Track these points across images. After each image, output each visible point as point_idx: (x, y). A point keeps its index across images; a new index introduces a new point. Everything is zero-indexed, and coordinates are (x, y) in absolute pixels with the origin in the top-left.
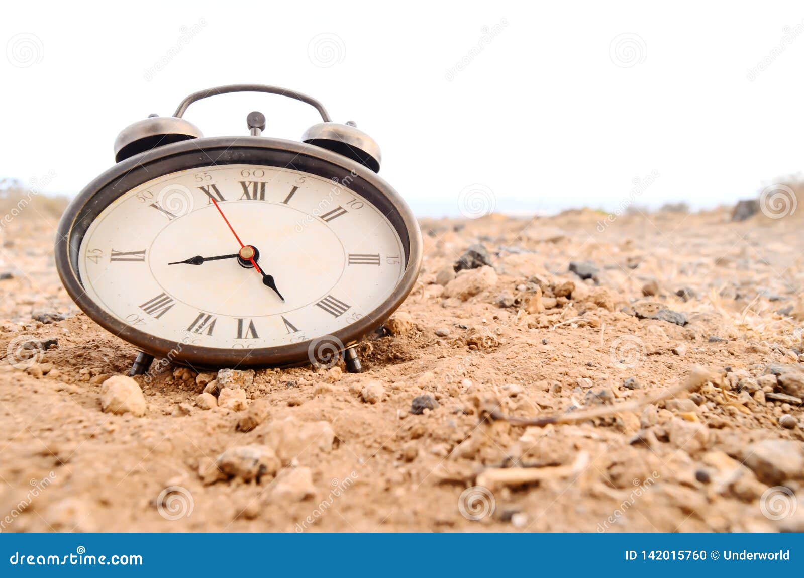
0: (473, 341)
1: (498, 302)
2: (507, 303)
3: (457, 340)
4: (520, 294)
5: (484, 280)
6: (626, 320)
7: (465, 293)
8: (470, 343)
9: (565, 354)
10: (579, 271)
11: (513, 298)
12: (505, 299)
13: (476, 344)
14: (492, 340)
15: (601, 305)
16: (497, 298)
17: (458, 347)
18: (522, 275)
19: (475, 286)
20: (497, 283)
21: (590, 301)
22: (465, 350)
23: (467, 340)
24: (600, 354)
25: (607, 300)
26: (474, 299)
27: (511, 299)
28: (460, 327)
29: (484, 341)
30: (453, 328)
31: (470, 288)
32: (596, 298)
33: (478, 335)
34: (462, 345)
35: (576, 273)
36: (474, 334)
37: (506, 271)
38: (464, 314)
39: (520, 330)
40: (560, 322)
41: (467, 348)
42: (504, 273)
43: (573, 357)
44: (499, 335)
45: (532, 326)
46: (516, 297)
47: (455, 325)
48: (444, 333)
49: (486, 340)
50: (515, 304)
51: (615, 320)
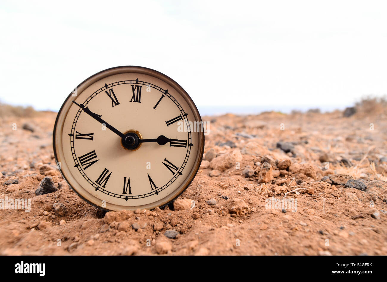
0: (233, 211)
1: (244, 173)
2: (250, 174)
3: (222, 210)
4: (258, 168)
5: (234, 159)
6: (328, 187)
7: (223, 167)
8: (231, 212)
9: (302, 223)
10: (283, 147)
11: (254, 171)
12: (248, 172)
13: (236, 213)
14: (246, 209)
15: (309, 175)
16: (244, 171)
17: (223, 215)
18: (257, 155)
19: (229, 162)
20: (242, 160)
21: (301, 173)
22: (228, 218)
23: (229, 210)
24: (324, 221)
25: (313, 172)
26: (229, 172)
27: (252, 172)
28: (223, 198)
29: (241, 210)
30: (218, 198)
31: (226, 163)
32: (306, 171)
33: (237, 207)
34: (226, 214)
35: (282, 149)
36: (234, 205)
37: (247, 152)
38: (225, 185)
39: (264, 199)
40: (288, 191)
41: (229, 215)
42: (246, 154)
43: (307, 225)
44: (250, 204)
45: (271, 196)
46: (255, 170)
47: (219, 195)
48: (213, 203)
49: (242, 209)
50: (254, 175)
51: (323, 188)
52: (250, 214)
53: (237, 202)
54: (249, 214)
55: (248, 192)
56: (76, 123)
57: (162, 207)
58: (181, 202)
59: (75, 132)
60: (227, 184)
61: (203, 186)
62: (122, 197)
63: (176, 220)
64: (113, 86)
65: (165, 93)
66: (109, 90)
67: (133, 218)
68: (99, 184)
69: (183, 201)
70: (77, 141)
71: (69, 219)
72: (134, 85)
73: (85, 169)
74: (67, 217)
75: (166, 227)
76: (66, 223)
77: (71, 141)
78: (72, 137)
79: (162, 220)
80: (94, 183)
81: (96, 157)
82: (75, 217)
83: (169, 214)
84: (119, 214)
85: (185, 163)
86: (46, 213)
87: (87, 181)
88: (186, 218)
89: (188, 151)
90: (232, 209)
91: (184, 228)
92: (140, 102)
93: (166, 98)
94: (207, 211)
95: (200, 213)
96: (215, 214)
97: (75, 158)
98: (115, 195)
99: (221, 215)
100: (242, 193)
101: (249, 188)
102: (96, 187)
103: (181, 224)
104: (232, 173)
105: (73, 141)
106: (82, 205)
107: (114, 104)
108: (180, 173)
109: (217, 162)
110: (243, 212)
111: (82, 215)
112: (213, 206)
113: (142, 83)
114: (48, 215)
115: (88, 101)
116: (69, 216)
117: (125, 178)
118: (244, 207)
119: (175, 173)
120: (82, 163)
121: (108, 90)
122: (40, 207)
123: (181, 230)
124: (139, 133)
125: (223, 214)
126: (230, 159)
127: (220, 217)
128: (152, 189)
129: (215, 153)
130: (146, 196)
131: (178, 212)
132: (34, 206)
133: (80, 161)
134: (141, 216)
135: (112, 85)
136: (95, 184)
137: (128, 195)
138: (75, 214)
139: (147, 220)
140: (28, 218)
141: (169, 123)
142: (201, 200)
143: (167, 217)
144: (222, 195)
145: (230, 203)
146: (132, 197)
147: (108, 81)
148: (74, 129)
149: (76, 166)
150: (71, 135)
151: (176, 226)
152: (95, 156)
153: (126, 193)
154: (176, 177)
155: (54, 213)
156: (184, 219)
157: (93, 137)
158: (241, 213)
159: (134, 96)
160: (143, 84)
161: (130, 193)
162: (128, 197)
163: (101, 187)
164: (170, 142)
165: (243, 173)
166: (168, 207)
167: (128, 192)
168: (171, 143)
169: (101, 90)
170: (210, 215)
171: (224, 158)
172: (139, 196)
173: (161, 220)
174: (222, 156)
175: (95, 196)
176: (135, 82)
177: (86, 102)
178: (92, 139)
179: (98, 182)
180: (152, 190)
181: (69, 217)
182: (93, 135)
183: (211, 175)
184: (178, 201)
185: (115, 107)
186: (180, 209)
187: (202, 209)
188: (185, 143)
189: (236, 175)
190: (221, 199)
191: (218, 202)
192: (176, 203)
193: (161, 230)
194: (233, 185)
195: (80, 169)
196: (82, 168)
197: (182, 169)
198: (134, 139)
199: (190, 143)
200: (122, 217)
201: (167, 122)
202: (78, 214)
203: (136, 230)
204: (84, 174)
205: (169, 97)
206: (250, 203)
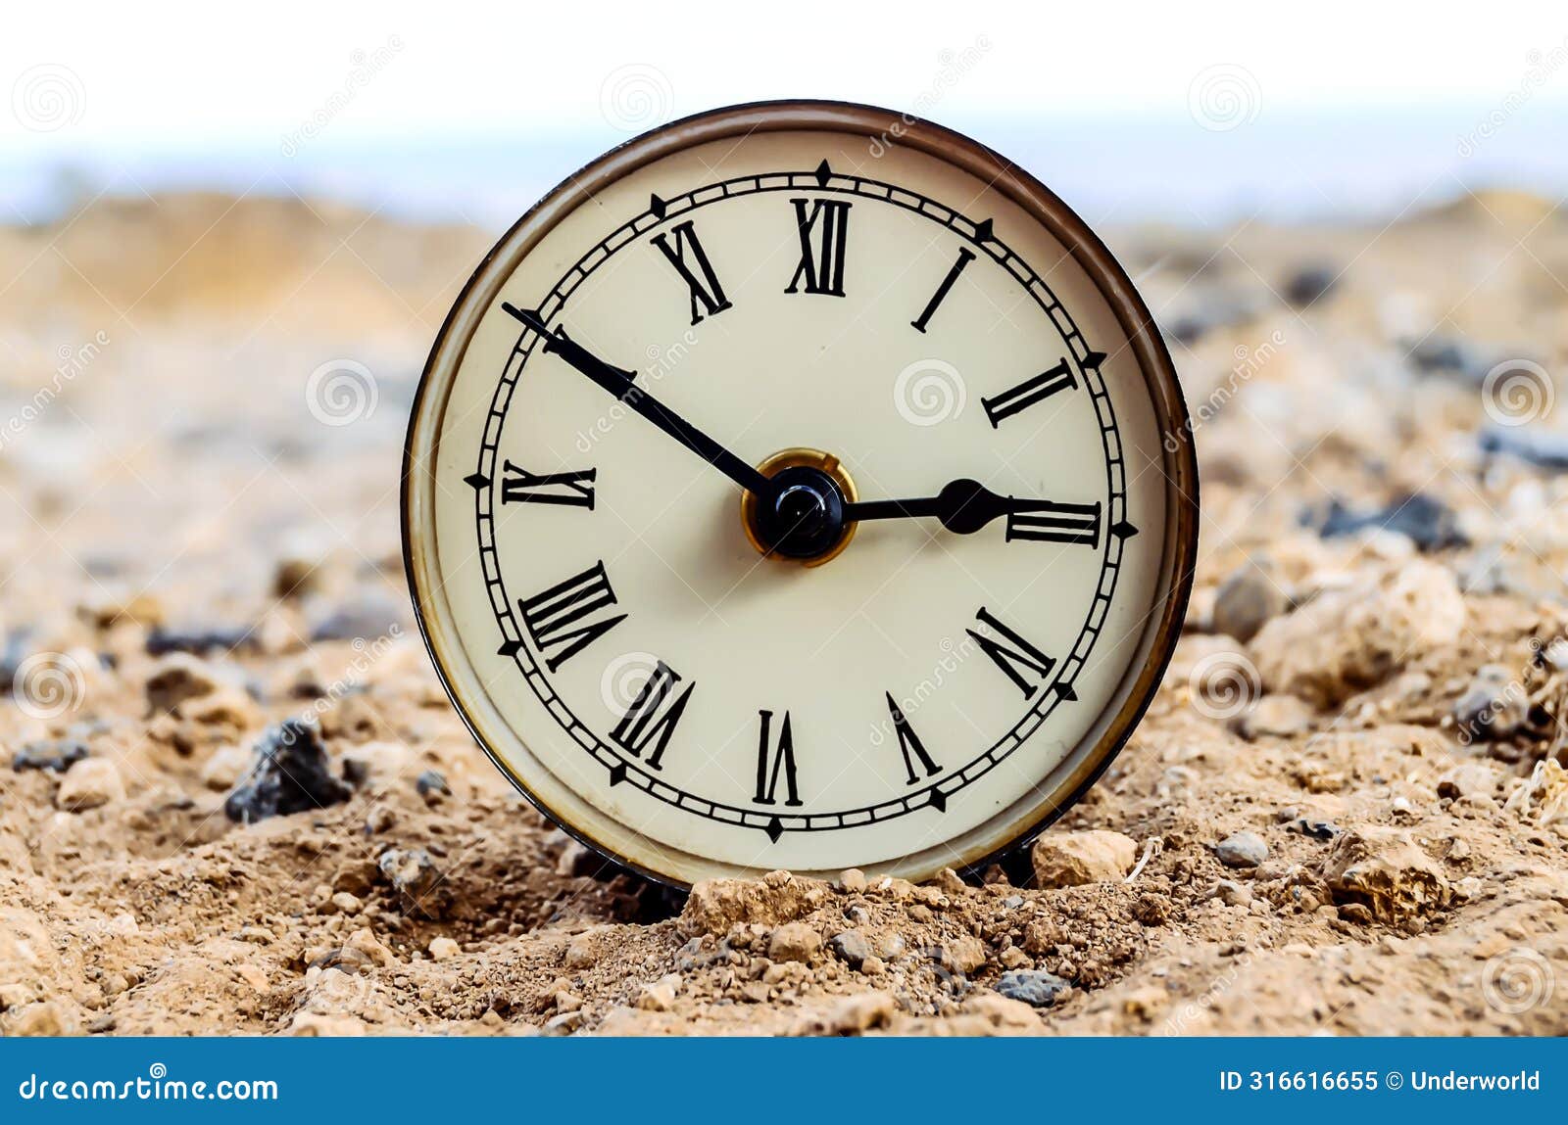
52: (1446, 910)
53: (1377, 846)
54: (1439, 907)
55: (1455, 806)
56: (502, 416)
57: (974, 873)
58: (1073, 844)
59: (500, 465)
60: (1339, 767)
61: (1192, 774)
62: (749, 819)
63: (1051, 925)
64: (695, 206)
65: (976, 241)
66: (676, 230)
67: (831, 913)
68: (627, 745)
69: (1083, 841)
70: (509, 515)
71: (469, 937)
72: (806, 201)
73: (553, 664)
74: (458, 924)
75: (1000, 960)
76: (464, 950)
77: (479, 517)
78: (485, 491)
79: (979, 926)
80: (600, 744)
81: (611, 599)
82: (502, 928)
83: (1015, 900)
84: (761, 892)
85: (1089, 635)
86: (348, 900)
87: (568, 730)
88: (1105, 918)
89: (1106, 564)
90: (1345, 875)
91: (1092, 964)
92: (838, 291)
93: (982, 265)
94: (1214, 890)
95: (1175, 900)
96: (1256, 904)
97: (502, 609)
98: (712, 810)
99: (1288, 908)
100: (1415, 811)
101: (1463, 788)
102: (615, 763)
103: (1078, 946)
104: (1382, 713)
105: (490, 516)
106: (519, 872)
107: (702, 309)
108: (1065, 692)
109: (1291, 643)
110: (1409, 897)
111: (532, 915)
112: (1248, 870)
113: (851, 185)
114: (358, 911)
115: (563, 291)
116: (467, 921)
117: (766, 716)
118: (1413, 870)
119: (1035, 688)
120: (535, 634)
121: (666, 228)
122: (306, 876)
123: (1078, 970)
124: (840, 468)
125: (1298, 904)
126: (1374, 623)
127: (1280, 915)
128: (914, 780)
129: (1283, 588)
130: (879, 813)
131: (1062, 893)
132: (275, 867)
133: (530, 621)
134: (870, 904)
135: (686, 203)
136: (609, 750)
137: (780, 807)
138: (492, 910)
139: (901, 922)
140: (269, 922)
141: (999, 409)
142: (1179, 839)
143: (1003, 913)
144: (1302, 818)
145: (1340, 852)
146: (802, 823)
147: (669, 184)
148: (495, 448)
149: (509, 649)
150: (477, 481)
151: (1054, 952)
152: (604, 593)
153: (771, 801)
154: (1043, 709)
155: (387, 901)
156: (1092, 921)
157: (590, 492)
158: (1398, 899)
159: (806, 262)
160: (856, 192)
161: (794, 801)
162: (784, 823)
163: (639, 762)
164: (1005, 518)
165: (1455, 715)
166: (999, 874)
167: (782, 793)
168: (1012, 521)
169: (629, 232)
170: (1229, 909)
171: (1339, 621)
172: (840, 815)
173: (972, 930)
174: (1328, 605)
175: (611, 815)
176: (814, 181)
177: (555, 300)
178: (588, 501)
179: (624, 738)
180: (909, 783)
181: (470, 928)
182: (593, 480)
183: (1251, 727)
184: (1054, 839)
185: (709, 320)
186: (1068, 877)
187: (1189, 882)
188: (1091, 518)
189: (1411, 722)
190: (1292, 838)
191: (1274, 852)
192: (1045, 851)
193: (976, 973)
194: (1375, 777)
195: (529, 668)
196: (541, 658)
197: (1074, 664)
198: (821, 501)
199: (1117, 520)
200: (776, 908)
201: (988, 405)
202: (509, 911)
203: (855, 964)
204: (547, 695)
205: (1002, 262)
206: (1456, 855)
